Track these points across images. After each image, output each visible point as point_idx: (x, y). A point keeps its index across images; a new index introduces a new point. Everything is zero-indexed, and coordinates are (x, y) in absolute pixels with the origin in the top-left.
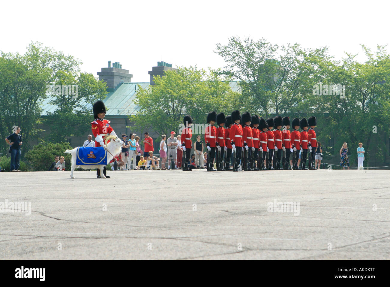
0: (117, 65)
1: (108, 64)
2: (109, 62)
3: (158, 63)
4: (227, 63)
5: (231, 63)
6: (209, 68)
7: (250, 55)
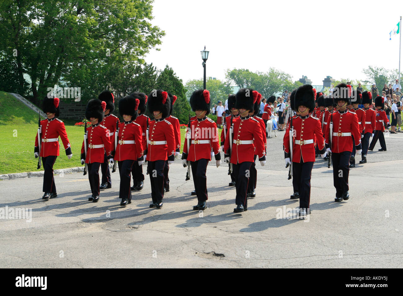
0: (306, 77)
1: (302, 77)
2: (303, 76)
3: (327, 76)
4: (368, 77)
5: (369, 77)
6: (356, 80)
7: (377, 74)
